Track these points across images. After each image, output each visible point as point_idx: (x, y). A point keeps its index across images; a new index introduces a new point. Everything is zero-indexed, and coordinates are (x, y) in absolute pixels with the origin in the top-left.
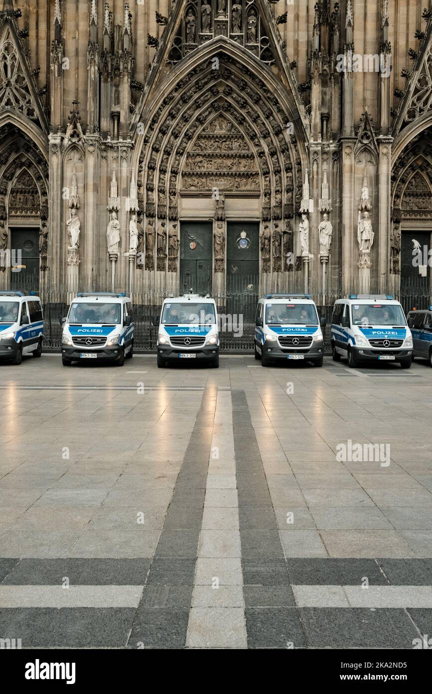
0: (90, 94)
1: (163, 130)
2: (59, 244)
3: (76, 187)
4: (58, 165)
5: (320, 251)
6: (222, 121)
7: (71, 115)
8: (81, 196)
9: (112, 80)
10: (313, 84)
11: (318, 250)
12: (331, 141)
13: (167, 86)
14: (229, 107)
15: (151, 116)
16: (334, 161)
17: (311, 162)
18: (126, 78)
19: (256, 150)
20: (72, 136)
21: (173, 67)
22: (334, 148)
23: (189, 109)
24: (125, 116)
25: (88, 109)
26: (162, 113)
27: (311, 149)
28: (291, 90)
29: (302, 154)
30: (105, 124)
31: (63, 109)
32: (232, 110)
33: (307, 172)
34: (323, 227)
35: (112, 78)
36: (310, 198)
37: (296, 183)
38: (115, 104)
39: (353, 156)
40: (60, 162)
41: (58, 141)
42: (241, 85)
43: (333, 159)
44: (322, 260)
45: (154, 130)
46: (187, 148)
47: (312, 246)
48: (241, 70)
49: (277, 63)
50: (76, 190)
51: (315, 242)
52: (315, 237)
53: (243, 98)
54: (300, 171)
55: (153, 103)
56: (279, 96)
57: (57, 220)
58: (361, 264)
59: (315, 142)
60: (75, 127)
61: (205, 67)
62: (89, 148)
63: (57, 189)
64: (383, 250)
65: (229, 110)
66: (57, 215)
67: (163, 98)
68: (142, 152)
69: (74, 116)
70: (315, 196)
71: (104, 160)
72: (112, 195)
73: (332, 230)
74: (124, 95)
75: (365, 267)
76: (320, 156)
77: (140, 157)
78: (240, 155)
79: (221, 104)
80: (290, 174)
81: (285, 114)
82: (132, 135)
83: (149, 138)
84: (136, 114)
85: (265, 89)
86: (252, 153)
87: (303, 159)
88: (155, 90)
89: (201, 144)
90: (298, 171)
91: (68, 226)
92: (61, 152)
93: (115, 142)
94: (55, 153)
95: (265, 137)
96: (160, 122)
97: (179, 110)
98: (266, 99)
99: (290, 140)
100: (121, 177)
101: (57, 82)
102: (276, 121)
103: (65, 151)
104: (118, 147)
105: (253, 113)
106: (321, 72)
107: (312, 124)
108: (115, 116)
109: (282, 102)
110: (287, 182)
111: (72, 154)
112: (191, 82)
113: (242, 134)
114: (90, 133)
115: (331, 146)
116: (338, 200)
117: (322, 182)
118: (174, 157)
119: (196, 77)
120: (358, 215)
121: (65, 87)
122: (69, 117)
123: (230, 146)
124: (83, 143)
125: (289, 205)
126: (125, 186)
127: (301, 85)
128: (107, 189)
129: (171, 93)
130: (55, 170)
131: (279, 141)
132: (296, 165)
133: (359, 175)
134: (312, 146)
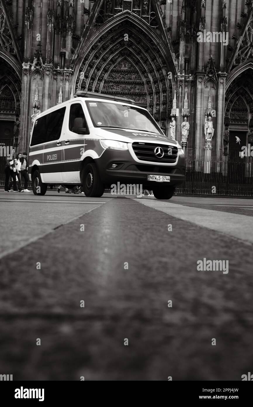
0: (48, 40)
1: (91, 65)
2: (26, 129)
3: (38, 96)
4: (27, 82)
5: (182, 139)
6: (126, 62)
7: (36, 52)
8: (41, 101)
9: (61, 33)
10: (180, 41)
11: (181, 139)
12: (190, 75)
13: (94, 39)
14: (130, 54)
15: (84, 56)
16: (192, 87)
17: (178, 87)
18: (70, 32)
19: (145, 80)
20: (36, 65)
21: (98, 27)
22: (192, 79)
23: (106, 53)
24: (68, 55)
25: (47, 49)
26: (91, 55)
27: (178, 79)
28: (168, 44)
29: (173, 82)
30: (56, 59)
31: (32, 49)
32: (132, 56)
33: (175, 92)
34: (184, 125)
35: (61, 32)
36: (177, 108)
37: (169, 100)
38: (63, 48)
39: (203, 83)
40: (29, 79)
41: (28, 67)
42: (138, 40)
43: (191, 85)
44: (183, 144)
45: (86, 65)
46: (104, 77)
47: (177, 136)
48: (139, 32)
49: (160, 28)
50: (37, 97)
51: (179, 134)
52: (179, 130)
53: (139, 48)
54: (171, 92)
55: (86, 48)
56: (160, 47)
57: (26, 114)
58: (206, 147)
59: (181, 75)
60: (38, 60)
61: (117, 28)
62: (46, 72)
63: (26, 96)
64: (219, 140)
65: (130, 56)
66: (26, 112)
67: (92, 46)
68: (78, 77)
69: (38, 53)
70: (180, 107)
71: (55, 81)
72: (59, 102)
73: (189, 127)
74: (68, 42)
75: (208, 149)
76: (183, 83)
77: (77, 80)
78: (136, 82)
79: (126, 52)
80: (165, 94)
81: (163, 58)
82: (72, 66)
83: (83, 69)
84: (75, 54)
85: (152, 43)
86: (143, 81)
87: (173, 85)
88: (87, 40)
89: (113, 76)
90: (170, 92)
91: (32, 118)
92: (30, 74)
93: (62, 70)
94: (26, 74)
95: (151, 72)
96: (89, 60)
97: (101, 54)
98: (152, 49)
99: (166, 74)
100: (65, 91)
101: (29, 32)
102: (158, 63)
103: (32, 73)
104: (64, 73)
105: (144, 57)
106: (185, 34)
107: (179, 64)
108: (63, 54)
109: (162, 51)
110: (163, 98)
111: (36, 76)
112: (108, 37)
113: (137, 70)
114: (48, 64)
115: (190, 77)
116: (193, 110)
117: (184, 98)
118: (97, 82)
119: (111, 35)
120: (205, 119)
121: (33, 36)
122: (35, 53)
123: (130, 77)
124: (43, 69)
125: (164, 113)
126: (67, 97)
127: (174, 41)
128: (56, 98)
129: (96, 43)
130: (25, 85)
131: (159, 75)
132: (169, 89)
133: (206, 95)
134: (179, 77)
